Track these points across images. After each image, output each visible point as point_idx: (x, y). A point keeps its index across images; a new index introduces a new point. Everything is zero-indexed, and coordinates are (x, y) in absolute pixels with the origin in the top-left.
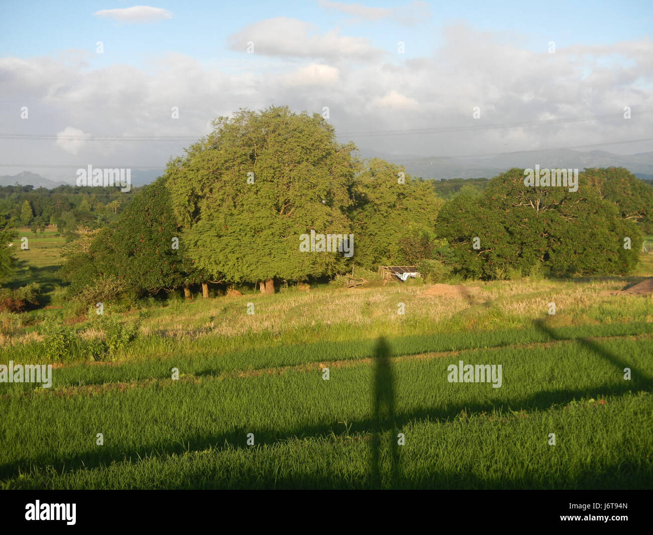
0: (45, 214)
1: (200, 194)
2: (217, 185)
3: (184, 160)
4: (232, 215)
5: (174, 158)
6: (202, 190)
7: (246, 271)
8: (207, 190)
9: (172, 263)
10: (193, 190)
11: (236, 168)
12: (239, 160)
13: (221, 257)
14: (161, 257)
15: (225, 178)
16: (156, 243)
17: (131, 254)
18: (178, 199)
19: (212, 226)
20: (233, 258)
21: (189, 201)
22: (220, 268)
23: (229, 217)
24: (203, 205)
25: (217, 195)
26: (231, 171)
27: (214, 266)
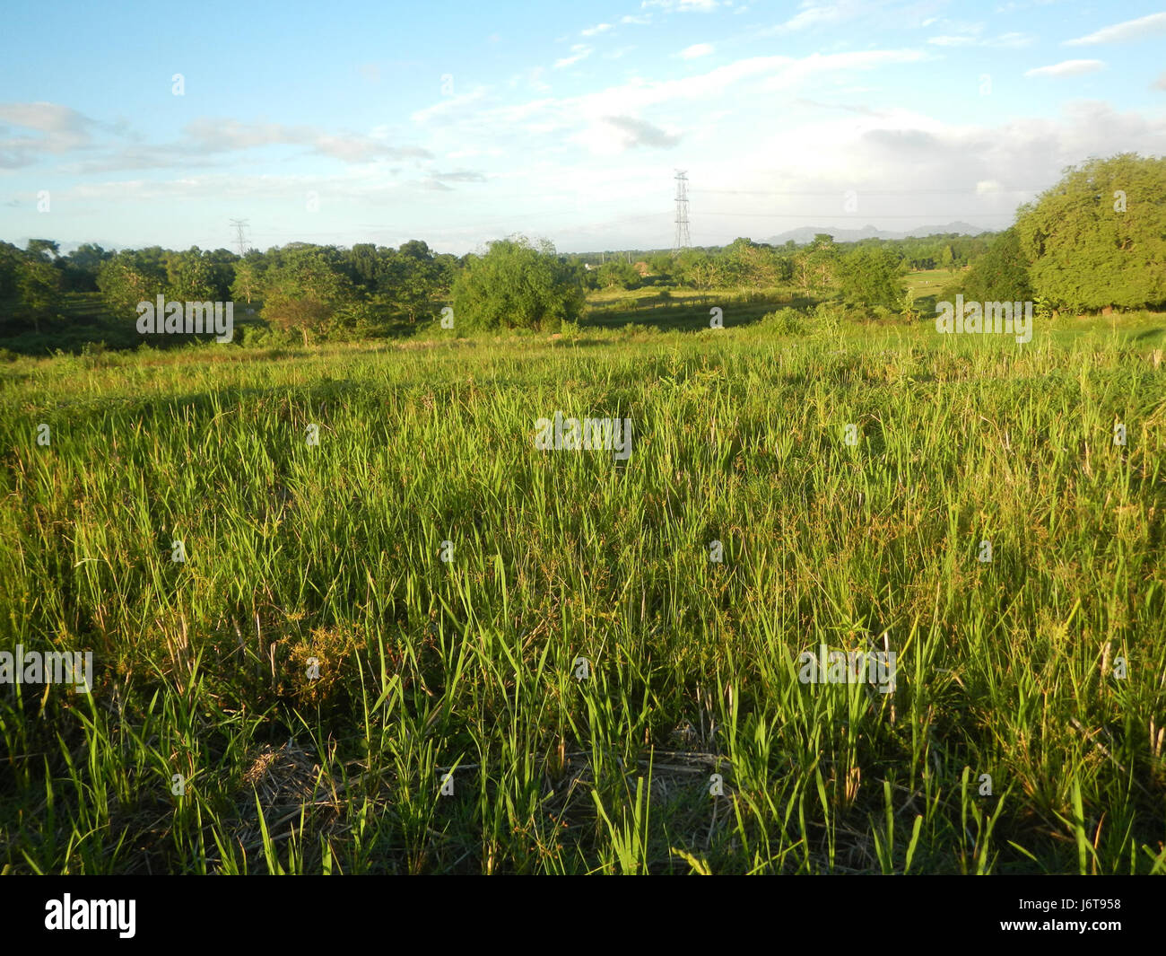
0: (964, 257)
1: (1045, 233)
2: (1060, 226)
3: (1034, 205)
4: (1074, 250)
5: (1024, 204)
6: (1047, 230)
7: (1085, 298)
8: (1051, 230)
9: (1024, 292)
10: (1039, 230)
11: (1078, 210)
12: (1081, 203)
13: (1061, 287)
14: (1014, 288)
15: (1068, 219)
16: (1011, 276)
17: (990, 285)
18: (1026, 239)
19: (1055, 261)
20: (1072, 288)
21: (1035, 240)
22: (1060, 296)
23: (1071, 253)
24: (1047, 242)
25: (1061, 234)
26: (1074, 212)
27: (1055, 295)
